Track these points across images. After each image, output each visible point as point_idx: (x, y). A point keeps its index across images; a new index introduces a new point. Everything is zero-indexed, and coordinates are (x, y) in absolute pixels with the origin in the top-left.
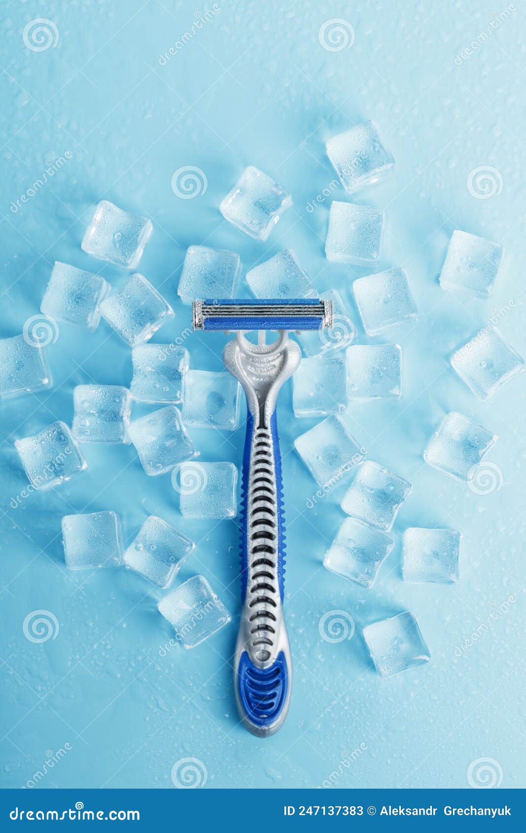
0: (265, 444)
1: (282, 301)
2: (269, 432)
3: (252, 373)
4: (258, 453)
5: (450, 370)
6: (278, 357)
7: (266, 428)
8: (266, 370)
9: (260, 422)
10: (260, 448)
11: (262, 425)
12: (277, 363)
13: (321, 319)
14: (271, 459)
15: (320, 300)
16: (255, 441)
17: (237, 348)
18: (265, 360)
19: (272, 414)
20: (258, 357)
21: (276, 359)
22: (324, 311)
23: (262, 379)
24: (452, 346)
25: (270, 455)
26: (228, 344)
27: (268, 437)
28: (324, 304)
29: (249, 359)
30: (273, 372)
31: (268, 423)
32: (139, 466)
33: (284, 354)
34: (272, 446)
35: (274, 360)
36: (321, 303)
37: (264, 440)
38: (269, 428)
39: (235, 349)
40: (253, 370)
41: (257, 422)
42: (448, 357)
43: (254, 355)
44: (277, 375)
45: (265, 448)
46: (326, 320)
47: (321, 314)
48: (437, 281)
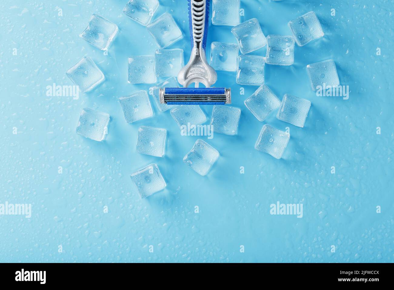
0: (197, 34)
1: (186, 103)
2: (195, 40)
3: (203, 69)
4: (200, 29)
5: (105, 73)
6: (189, 76)
7: (196, 42)
8: (195, 70)
9: (199, 45)
10: (199, 32)
11: (198, 43)
12: (190, 74)
13: (166, 93)
14: (194, 26)
15: (167, 104)
16: (202, 35)
17: (209, 81)
18: (196, 75)
19: (193, 49)
20: (199, 76)
21: (190, 75)
22: (165, 97)
23: (198, 66)
24: (104, 85)
25: (195, 28)
26: (214, 83)
27: (195, 37)
28: (165, 101)
29: (204, 75)
30: (192, 69)
31: (195, 44)
32: (262, 26)
33: (186, 78)
34: (193, 33)
35: (191, 75)
36: (166, 103)
37: (197, 36)
38: (194, 42)
39: (211, 80)
40: (202, 70)
41: (201, 44)
42: (106, 80)
43: (201, 77)
44: (190, 68)
45: (197, 31)
46: (163, 93)
47: (166, 96)
48: (111, 119)
